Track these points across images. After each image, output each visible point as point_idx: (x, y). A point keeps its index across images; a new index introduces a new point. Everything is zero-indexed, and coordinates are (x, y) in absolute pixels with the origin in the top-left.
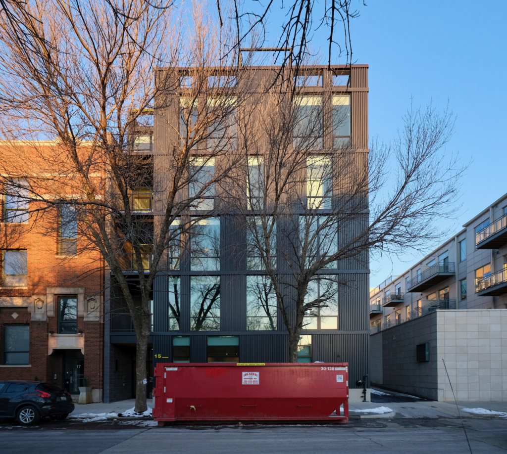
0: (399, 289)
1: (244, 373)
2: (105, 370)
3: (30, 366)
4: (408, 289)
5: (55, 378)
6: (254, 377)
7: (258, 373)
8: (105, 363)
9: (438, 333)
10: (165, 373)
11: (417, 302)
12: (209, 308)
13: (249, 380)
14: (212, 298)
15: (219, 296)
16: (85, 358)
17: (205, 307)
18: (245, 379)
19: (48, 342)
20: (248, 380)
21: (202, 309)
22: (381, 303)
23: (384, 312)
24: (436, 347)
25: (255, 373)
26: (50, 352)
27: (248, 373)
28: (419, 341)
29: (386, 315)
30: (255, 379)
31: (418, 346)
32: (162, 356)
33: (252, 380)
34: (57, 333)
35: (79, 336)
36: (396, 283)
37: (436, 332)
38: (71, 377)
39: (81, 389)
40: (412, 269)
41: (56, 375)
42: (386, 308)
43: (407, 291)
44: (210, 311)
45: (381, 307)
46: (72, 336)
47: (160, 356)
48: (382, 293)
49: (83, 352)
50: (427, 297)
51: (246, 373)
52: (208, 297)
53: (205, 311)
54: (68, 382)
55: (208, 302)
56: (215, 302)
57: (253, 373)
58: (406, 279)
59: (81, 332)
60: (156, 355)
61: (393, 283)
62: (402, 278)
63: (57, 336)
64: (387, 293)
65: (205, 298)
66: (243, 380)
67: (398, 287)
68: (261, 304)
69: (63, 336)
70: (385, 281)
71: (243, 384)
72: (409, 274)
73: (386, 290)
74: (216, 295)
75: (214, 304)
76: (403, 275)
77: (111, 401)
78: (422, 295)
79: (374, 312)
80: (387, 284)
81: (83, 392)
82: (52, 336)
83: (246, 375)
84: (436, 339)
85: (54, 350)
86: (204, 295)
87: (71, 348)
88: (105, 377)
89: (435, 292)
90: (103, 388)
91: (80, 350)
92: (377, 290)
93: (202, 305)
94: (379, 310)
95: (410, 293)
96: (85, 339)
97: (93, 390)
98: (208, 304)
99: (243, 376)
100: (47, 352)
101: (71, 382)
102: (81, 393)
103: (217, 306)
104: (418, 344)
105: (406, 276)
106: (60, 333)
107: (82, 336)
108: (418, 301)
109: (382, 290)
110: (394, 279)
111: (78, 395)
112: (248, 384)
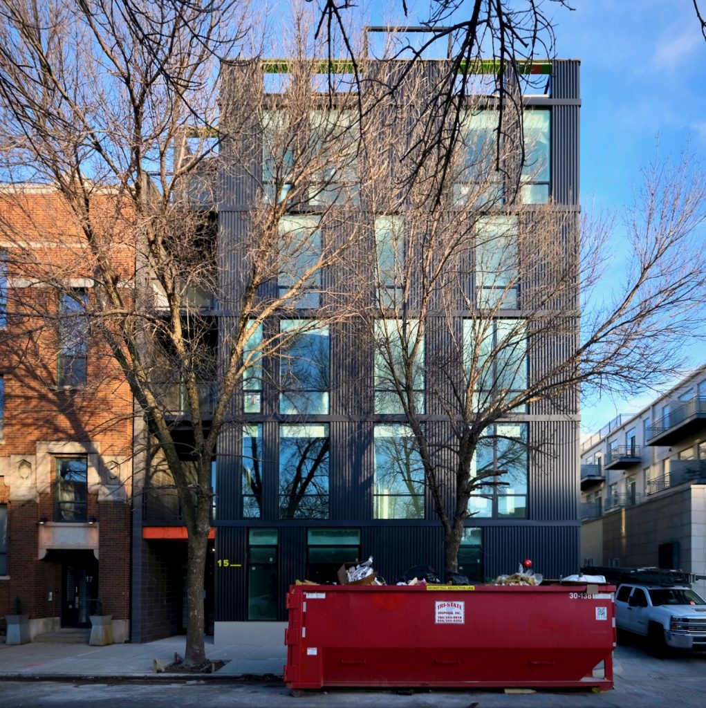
0: (633, 439)
1: (438, 604)
2: (134, 586)
3: (7, 578)
4: (648, 441)
5: (50, 599)
6: (455, 610)
7: (462, 604)
8: (133, 574)
9: (693, 526)
10: (305, 604)
11: (661, 463)
12: (311, 475)
13: (447, 615)
14: (315, 456)
15: (327, 454)
16: (101, 564)
17: (305, 474)
18: (439, 613)
19: (38, 536)
20: (445, 615)
21: (298, 478)
22: (603, 463)
23: (606, 478)
24: (690, 549)
25: (456, 603)
26: (42, 554)
27: (446, 603)
28: (663, 537)
29: (610, 484)
30: (456, 613)
31: (660, 546)
32: (230, 563)
33: (452, 616)
34: (54, 521)
35: (90, 527)
36: (627, 428)
37: (690, 523)
38: (77, 598)
39: (94, 619)
40: (654, 405)
41: (51, 594)
42: (611, 471)
43: (646, 444)
44: (313, 480)
45: (603, 469)
46: (79, 527)
47: (226, 563)
48: (604, 445)
49: (96, 555)
50: (679, 453)
51: (443, 603)
52: (308, 455)
53: (304, 481)
54: (70, 607)
55: (309, 465)
56: (322, 465)
57: (454, 603)
58: (644, 421)
59: (94, 520)
60: (220, 562)
61: (623, 427)
62: (638, 419)
63: (52, 527)
64: (612, 444)
65: (304, 457)
66: (437, 615)
67: (631, 435)
68: (398, 470)
69: (63, 527)
70: (610, 423)
71: (437, 622)
72: (649, 414)
73: (611, 440)
74: (322, 453)
75: (319, 467)
76: (640, 415)
77: (144, 641)
78: (670, 450)
79: (592, 478)
80: (614, 428)
81: (97, 624)
82: (46, 527)
83: (441, 606)
84: (690, 536)
85: (48, 550)
86: (303, 450)
87: (77, 548)
88: (134, 599)
89: (692, 447)
90: (130, 617)
91: (92, 551)
92: (596, 440)
93: (299, 469)
94: (600, 476)
95: (651, 447)
96: (100, 532)
97: (114, 621)
98: (310, 468)
99: (437, 608)
100: (37, 555)
101: (77, 606)
102: (93, 627)
103: (324, 471)
104: (661, 543)
105: (645, 417)
106: (58, 521)
107: (95, 527)
108: (664, 461)
109: (604, 440)
110: (624, 420)
111: (89, 630)
112: (445, 622)
